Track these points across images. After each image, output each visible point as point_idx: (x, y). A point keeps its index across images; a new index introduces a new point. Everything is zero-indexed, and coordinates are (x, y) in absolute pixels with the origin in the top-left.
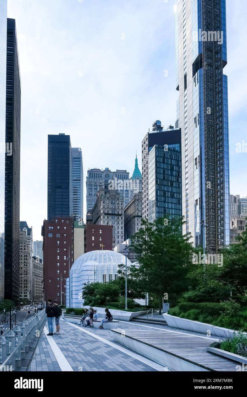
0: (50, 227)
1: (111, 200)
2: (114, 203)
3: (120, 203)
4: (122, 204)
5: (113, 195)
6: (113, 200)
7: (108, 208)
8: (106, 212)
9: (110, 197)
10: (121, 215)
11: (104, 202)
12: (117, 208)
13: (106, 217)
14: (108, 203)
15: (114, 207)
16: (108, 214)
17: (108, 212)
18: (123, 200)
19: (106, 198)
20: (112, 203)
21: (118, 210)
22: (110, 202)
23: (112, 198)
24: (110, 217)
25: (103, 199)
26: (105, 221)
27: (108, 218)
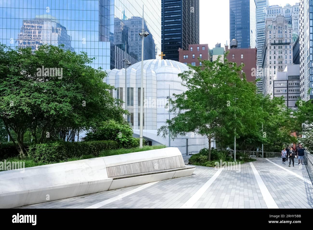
0: (185, 56)
1: (278, 29)
2: (281, 32)
3: (288, 31)
4: (290, 32)
5: (280, 24)
6: (280, 29)
7: (275, 38)
8: (273, 42)
9: (276, 26)
10: (289, 44)
11: (270, 33)
12: (284, 36)
13: (272, 47)
14: (274, 32)
15: (281, 36)
16: (275, 44)
17: (275, 42)
18: (292, 27)
19: (273, 27)
20: (279, 32)
21: (286, 39)
22: (277, 31)
23: (279, 27)
24: (277, 47)
25: (270, 29)
26: (271, 51)
27: (275, 48)
